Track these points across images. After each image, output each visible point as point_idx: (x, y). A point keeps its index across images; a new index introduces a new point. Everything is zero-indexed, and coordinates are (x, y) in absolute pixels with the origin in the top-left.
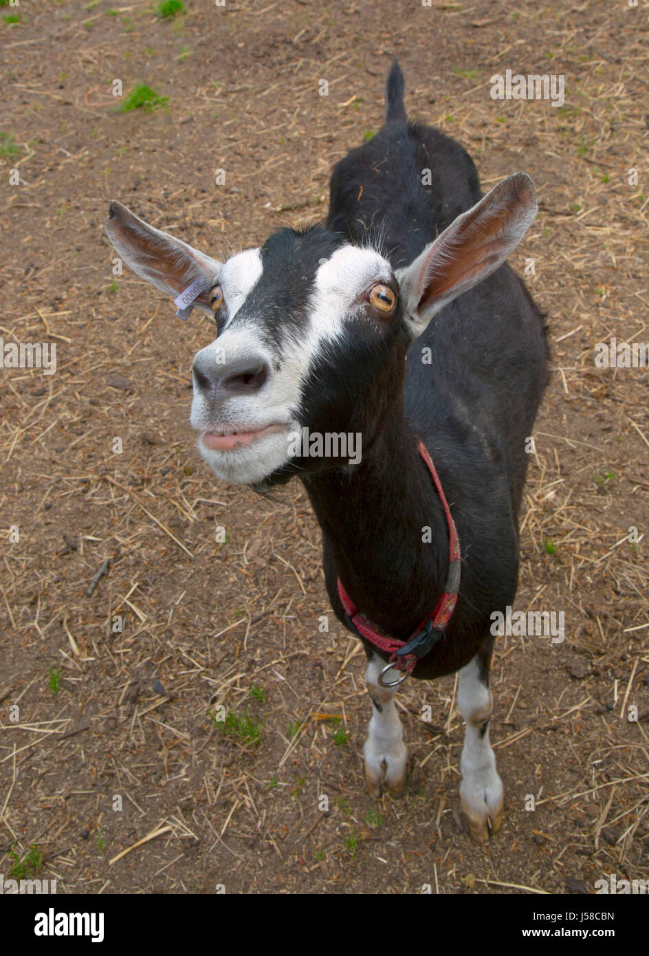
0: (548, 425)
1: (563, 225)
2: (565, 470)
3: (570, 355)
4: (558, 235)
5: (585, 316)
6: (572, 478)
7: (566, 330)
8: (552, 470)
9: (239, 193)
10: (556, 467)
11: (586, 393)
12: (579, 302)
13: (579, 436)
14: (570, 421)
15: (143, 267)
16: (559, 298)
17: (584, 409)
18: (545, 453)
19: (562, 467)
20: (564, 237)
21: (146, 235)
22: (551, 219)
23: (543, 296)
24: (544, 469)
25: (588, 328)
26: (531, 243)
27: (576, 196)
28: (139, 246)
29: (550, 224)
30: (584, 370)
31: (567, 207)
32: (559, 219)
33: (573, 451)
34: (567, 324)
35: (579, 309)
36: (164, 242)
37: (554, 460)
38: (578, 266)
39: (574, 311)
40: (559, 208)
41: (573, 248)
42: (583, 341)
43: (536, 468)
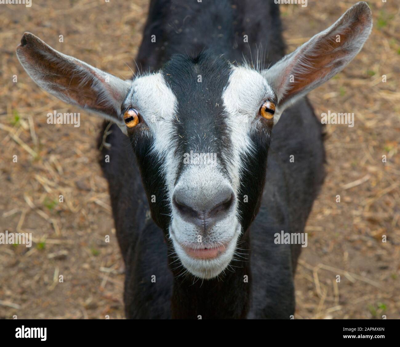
0: (330, 261)
1: (359, 88)
2: (342, 300)
3: (356, 201)
4: (353, 96)
5: (372, 169)
6: (349, 307)
7: (354, 179)
8: (331, 299)
9: (51, 28)
10: (334, 296)
11: (367, 235)
12: (368, 156)
13: (358, 271)
14: (351, 257)
15: (48, 83)
16: (349, 151)
17: (364, 248)
18: (325, 283)
19: (340, 296)
20: (358, 98)
21: (55, 59)
22: (348, 81)
23: (336, 148)
24: (324, 297)
25: (374, 179)
26: (328, 100)
27: (372, 63)
28: (46, 67)
29: (347, 85)
30: (368, 214)
31: (364, 72)
32: (356, 82)
33: (351, 284)
34: (355, 174)
35: (368, 162)
36: (71, 66)
37: (333, 289)
38: (370, 124)
39: (363, 163)
40: (356, 72)
41: (366, 108)
42: (369, 190)
43: (316, 295)
